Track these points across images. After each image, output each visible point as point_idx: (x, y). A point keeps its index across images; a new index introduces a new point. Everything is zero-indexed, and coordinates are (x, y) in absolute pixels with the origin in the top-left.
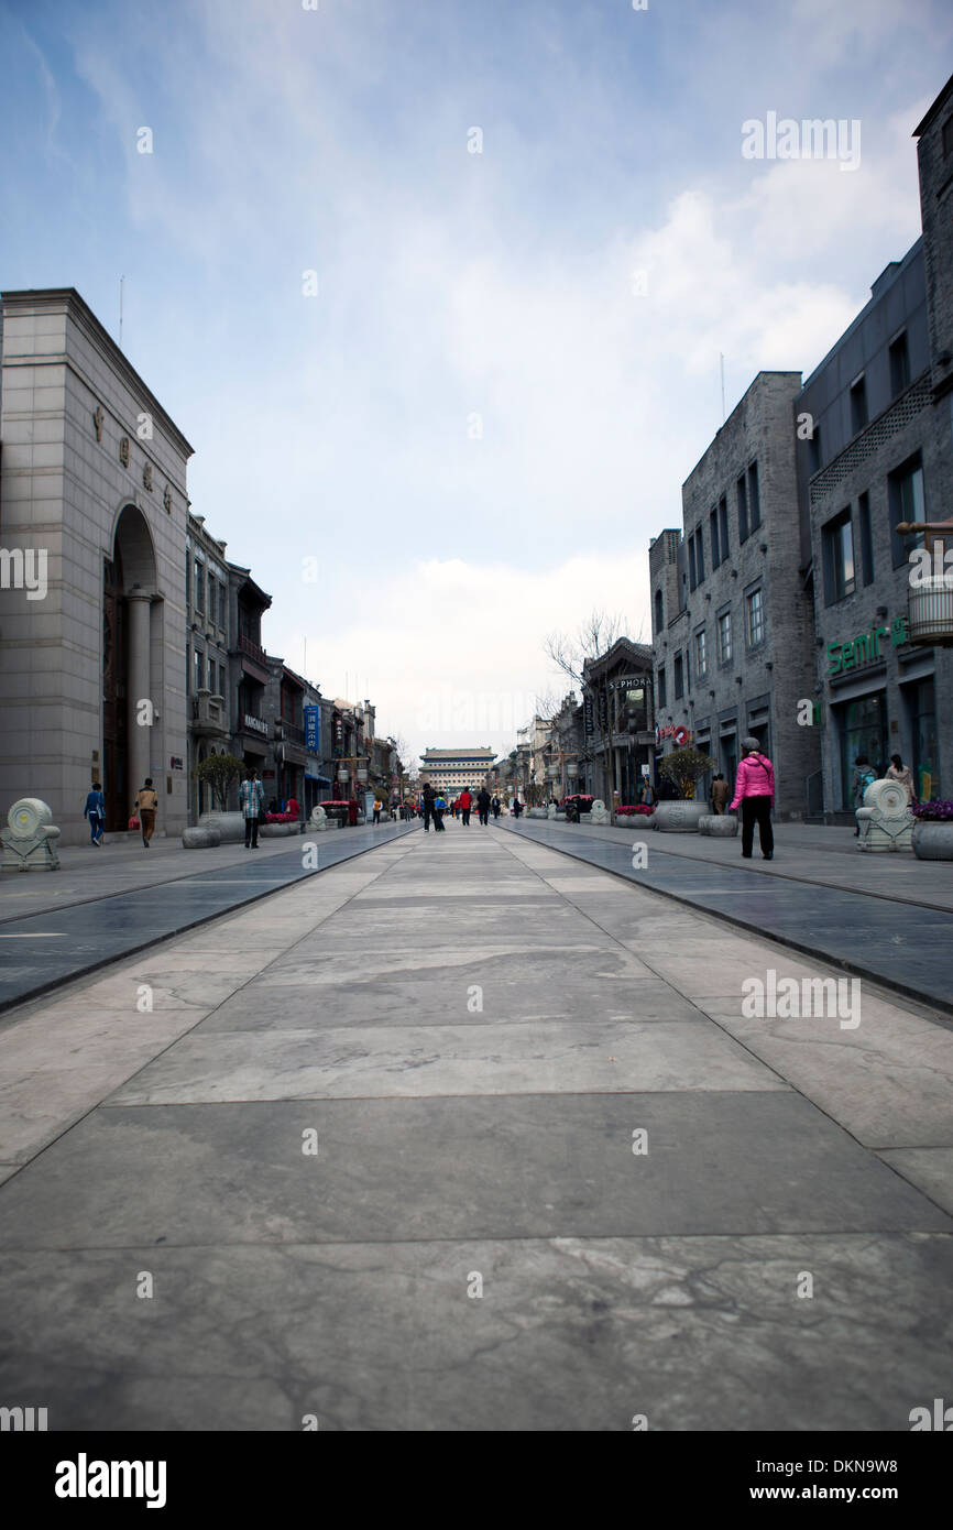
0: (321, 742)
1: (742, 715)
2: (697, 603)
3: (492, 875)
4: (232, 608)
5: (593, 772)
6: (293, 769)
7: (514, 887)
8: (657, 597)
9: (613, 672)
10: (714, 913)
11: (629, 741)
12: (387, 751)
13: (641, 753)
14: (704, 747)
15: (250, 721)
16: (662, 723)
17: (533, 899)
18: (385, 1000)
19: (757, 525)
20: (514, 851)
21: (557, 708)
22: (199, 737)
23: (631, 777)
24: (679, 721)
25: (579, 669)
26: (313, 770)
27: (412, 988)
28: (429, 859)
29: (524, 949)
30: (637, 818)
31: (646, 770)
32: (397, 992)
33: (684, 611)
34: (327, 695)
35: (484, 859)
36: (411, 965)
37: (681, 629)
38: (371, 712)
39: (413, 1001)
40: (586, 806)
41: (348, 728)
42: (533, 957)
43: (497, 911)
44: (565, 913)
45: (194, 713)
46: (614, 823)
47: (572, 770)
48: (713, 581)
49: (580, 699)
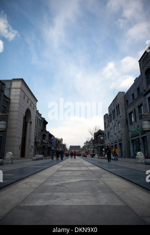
0: (54, 144)
1: (118, 141)
2: (111, 124)
3: (80, 166)
4: (42, 124)
5: (95, 150)
6: (50, 148)
7: (83, 168)
8: (105, 123)
9: (98, 135)
10: (114, 174)
11: (101, 145)
12: (64, 146)
13: (103, 147)
14: (112, 146)
15: (44, 141)
16: (106, 142)
17: (86, 171)
18: (63, 188)
19: (119, 113)
20: (84, 162)
21: (90, 140)
22: (36, 143)
23: (101, 150)
24: (108, 142)
25: (93, 134)
26: (53, 148)
27: (67, 186)
28: (70, 163)
29: (84, 179)
30: (102, 157)
31: (103, 149)
32: (65, 187)
33: (109, 126)
34: (55, 137)
35: (79, 163)
36: (67, 182)
37: (108, 128)
38: (62, 140)
39: (67, 188)
40: (94, 155)
41: (58, 142)
42: (86, 181)
43: (80, 173)
44: (91, 173)
45: (35, 139)
46: (99, 158)
47: (92, 149)
48: (113, 121)
49: (93, 138)
